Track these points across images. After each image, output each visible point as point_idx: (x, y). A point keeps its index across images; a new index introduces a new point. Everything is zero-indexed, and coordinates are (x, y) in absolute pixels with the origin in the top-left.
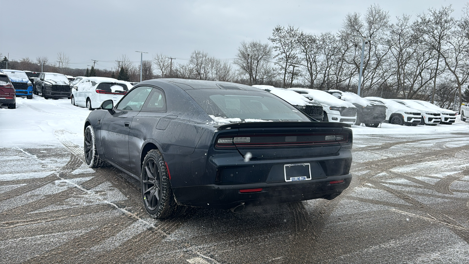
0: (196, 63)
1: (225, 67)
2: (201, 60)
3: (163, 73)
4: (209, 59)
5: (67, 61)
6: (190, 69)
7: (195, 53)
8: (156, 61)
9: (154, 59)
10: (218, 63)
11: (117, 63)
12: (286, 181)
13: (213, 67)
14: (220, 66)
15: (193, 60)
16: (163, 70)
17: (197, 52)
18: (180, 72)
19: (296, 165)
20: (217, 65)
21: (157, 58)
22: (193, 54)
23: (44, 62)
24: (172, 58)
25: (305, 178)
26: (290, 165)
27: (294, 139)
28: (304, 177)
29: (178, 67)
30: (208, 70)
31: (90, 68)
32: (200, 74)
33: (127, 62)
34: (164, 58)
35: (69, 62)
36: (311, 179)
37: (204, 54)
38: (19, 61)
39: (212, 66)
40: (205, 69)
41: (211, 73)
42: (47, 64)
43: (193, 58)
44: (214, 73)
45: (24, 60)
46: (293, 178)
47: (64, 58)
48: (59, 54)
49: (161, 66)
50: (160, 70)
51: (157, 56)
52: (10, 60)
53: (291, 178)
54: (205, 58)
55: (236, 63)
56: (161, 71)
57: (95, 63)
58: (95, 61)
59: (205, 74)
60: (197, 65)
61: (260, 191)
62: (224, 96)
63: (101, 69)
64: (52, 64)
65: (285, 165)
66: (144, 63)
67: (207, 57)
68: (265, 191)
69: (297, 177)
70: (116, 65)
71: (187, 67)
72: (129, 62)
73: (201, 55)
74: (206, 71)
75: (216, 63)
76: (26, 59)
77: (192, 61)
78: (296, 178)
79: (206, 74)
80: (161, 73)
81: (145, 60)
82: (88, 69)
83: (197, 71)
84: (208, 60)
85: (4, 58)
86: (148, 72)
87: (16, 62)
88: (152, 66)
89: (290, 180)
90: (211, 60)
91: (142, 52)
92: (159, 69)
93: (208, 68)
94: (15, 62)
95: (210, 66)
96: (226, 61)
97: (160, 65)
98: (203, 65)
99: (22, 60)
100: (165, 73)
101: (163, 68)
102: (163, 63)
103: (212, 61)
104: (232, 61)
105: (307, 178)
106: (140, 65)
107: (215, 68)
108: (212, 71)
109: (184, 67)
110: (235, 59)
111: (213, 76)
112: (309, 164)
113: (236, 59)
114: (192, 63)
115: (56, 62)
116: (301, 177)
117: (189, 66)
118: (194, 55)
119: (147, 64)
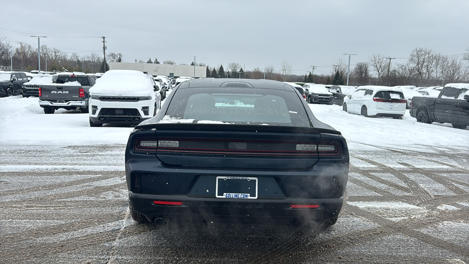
0: (417, 61)
1: (453, 64)
2: (422, 58)
3: (379, 74)
4: (433, 56)
5: (289, 69)
6: (410, 68)
7: (416, 50)
8: (373, 62)
9: (371, 61)
10: (445, 60)
11: (333, 67)
12: (217, 196)
13: (439, 65)
14: (448, 63)
15: (413, 58)
16: (380, 72)
17: (418, 49)
18: (399, 73)
19: (236, 178)
20: (443, 63)
21: (374, 60)
22: (414, 51)
23: (272, 70)
24: (390, 58)
25: (247, 196)
26: (226, 177)
27: (242, 146)
28: (245, 194)
29: (397, 67)
30: (431, 69)
31: (308, 74)
32: (422, 73)
33: (343, 66)
34: (381, 58)
35: (292, 69)
36: (256, 197)
37: (428, 50)
38: (251, 71)
39: (437, 64)
40: (427, 68)
41: (435, 71)
42: (273, 72)
43: (414, 56)
44: (439, 72)
45: (256, 70)
46: (228, 194)
47: (288, 66)
48: (283, 62)
49: (378, 67)
50: (376, 72)
51: (374, 57)
52: (245, 70)
53: (225, 194)
54: (427, 56)
55: (467, 58)
56: (378, 72)
57: (313, 69)
58: (314, 67)
59: (427, 74)
60: (418, 64)
61: (180, 205)
62: (210, 94)
63: (319, 75)
64: (277, 72)
65: (218, 178)
66: (360, 66)
67: (431, 54)
68: (186, 205)
69: (234, 194)
70: (332, 70)
71: (407, 67)
72: (345, 66)
73: (423, 53)
74: (428, 71)
75: (442, 60)
76: (257, 69)
77: (412, 60)
78: (232, 194)
79: (429, 74)
80: (377, 75)
81: (361, 63)
82: (306, 75)
83: (418, 71)
84: (431, 57)
85: (241, 69)
86: (363, 75)
87: (250, 72)
88: (369, 68)
89: (223, 196)
90: (435, 57)
91: (350, 54)
92: (376, 70)
93: (432, 66)
94: (248, 72)
95: (434, 63)
96: (455, 57)
97: (376, 66)
98: (425, 64)
99: (254, 70)
100: (381, 75)
101: (379, 69)
102: (380, 64)
103: (437, 59)
104: (462, 57)
105: (250, 196)
106: (355, 68)
107: (440, 66)
108: (436, 69)
109: (403, 66)
110: (465, 54)
111: (438, 75)
112: (256, 179)
113: (467, 54)
114: (412, 62)
115: (280, 70)
116: (240, 194)
117: (409, 66)
118: (415, 53)
119: (363, 66)
